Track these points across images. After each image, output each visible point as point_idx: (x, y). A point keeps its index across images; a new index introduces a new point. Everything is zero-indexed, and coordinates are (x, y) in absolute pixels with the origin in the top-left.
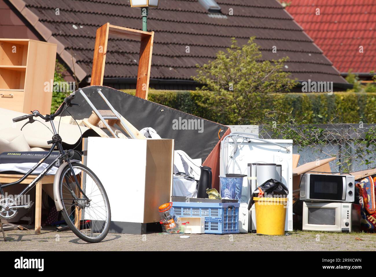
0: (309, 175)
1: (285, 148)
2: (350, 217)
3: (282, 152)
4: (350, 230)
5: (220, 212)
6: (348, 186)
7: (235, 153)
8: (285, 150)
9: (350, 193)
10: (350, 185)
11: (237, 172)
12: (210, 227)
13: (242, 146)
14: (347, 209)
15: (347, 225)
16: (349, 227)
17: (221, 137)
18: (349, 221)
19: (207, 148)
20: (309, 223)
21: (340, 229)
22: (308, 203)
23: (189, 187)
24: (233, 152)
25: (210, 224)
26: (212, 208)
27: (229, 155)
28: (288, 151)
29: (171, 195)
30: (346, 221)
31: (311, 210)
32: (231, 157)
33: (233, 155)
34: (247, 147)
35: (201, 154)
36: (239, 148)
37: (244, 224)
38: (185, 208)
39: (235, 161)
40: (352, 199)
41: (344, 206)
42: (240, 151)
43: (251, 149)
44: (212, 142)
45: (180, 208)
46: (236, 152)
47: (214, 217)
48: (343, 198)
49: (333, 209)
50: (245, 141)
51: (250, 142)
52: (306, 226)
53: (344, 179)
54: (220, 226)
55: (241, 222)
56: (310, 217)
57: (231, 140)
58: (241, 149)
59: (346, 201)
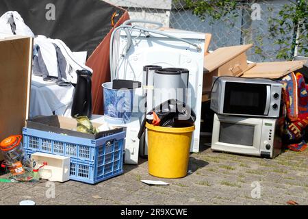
0: (224, 81)
1: (195, 46)
2: (272, 138)
3: (191, 50)
4: (271, 154)
5: (93, 152)
6: (272, 98)
7: (127, 51)
8: (195, 48)
9: (275, 106)
10: (276, 96)
11: (129, 78)
12: (77, 172)
13: (138, 41)
14: (269, 127)
15: (268, 147)
16: (271, 151)
17: (115, 23)
18: (271, 143)
19: (95, 37)
20: (219, 141)
21: (258, 153)
22: (220, 117)
23: (62, 96)
24: (125, 50)
25: (77, 168)
26: (81, 146)
27: (120, 53)
28: (199, 50)
29: (27, 118)
30: (266, 142)
31: (223, 125)
32: (123, 56)
33: (124, 53)
34: (145, 42)
35: (87, 44)
36: (134, 43)
37: (133, 154)
38: (44, 140)
39: (128, 61)
40: (276, 114)
41: (266, 124)
42: (136, 47)
43: (150, 45)
44: (103, 30)
45: (37, 138)
46: (130, 49)
47: (83, 159)
48: (266, 113)
49: (252, 127)
50: (142, 35)
51: (148, 37)
52: (216, 145)
53: (268, 88)
54: (91, 172)
55: (128, 151)
56: (222, 133)
57: (123, 33)
58: (137, 44)
59: (269, 116)
